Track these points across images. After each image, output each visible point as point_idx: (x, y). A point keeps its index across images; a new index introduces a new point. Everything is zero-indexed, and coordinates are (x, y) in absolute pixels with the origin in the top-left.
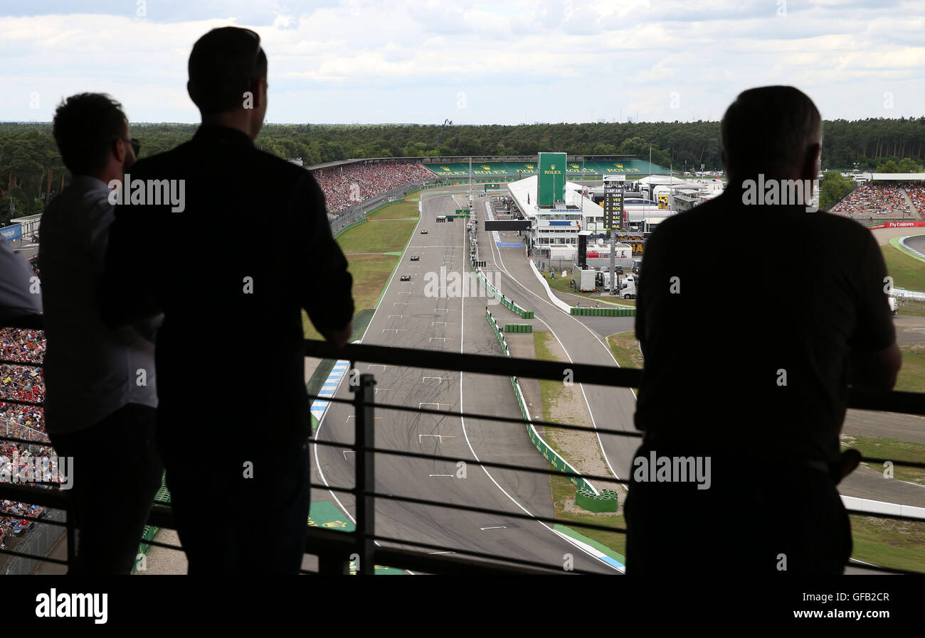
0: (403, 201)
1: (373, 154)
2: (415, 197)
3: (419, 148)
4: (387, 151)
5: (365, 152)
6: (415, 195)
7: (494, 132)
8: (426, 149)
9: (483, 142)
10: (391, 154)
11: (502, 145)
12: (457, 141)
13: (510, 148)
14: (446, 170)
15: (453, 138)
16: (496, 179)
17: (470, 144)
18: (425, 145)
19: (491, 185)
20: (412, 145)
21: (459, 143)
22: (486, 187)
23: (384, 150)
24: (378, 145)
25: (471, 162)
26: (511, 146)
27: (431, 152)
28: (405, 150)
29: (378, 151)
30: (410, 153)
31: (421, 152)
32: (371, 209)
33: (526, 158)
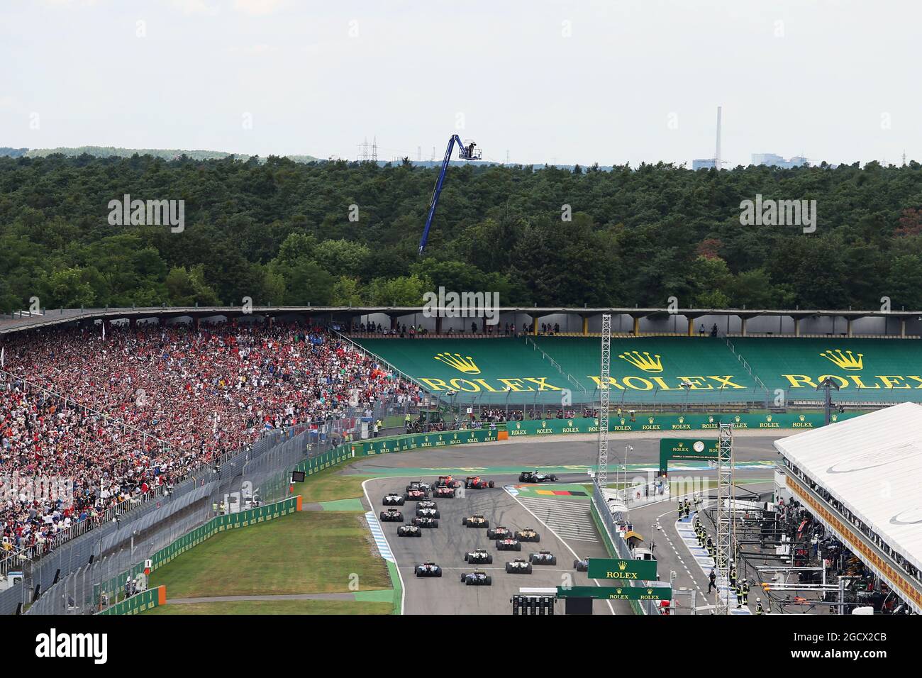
0: (292, 513)
1: (123, 289)
2: (341, 492)
3: (336, 265)
4: (194, 276)
5: (92, 280)
6: (333, 480)
7: (672, 198)
8: (367, 272)
9: (627, 244)
10: (206, 291)
11: (715, 261)
12: (509, 235)
13: (755, 274)
14: (464, 367)
15: (491, 222)
16: (695, 413)
17: (571, 250)
18: (364, 250)
19: (690, 443)
20: (305, 249)
21: (519, 247)
22: (669, 452)
23: (178, 272)
24: (152, 250)
25: (606, 335)
26: (757, 262)
27: (393, 285)
28: (272, 275)
29: (151, 279)
30: (296, 289)
31: (349, 283)
32: (160, 543)
33: (827, 323)
